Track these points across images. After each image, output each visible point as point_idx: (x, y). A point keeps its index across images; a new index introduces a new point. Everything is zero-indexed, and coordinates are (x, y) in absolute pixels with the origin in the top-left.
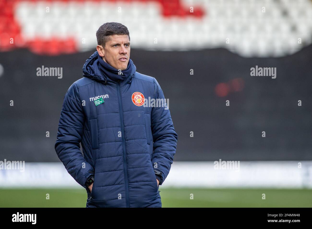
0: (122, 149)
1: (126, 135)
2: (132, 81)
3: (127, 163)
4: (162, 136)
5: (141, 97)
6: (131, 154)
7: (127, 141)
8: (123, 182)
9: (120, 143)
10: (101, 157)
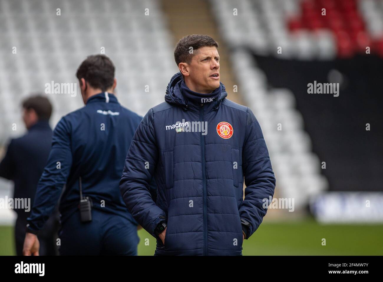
0: (202, 189)
1: (207, 173)
2: (219, 108)
3: (208, 207)
4: (256, 180)
5: (228, 128)
6: (213, 196)
7: (208, 180)
8: (202, 229)
9: (200, 181)
10: (176, 197)
